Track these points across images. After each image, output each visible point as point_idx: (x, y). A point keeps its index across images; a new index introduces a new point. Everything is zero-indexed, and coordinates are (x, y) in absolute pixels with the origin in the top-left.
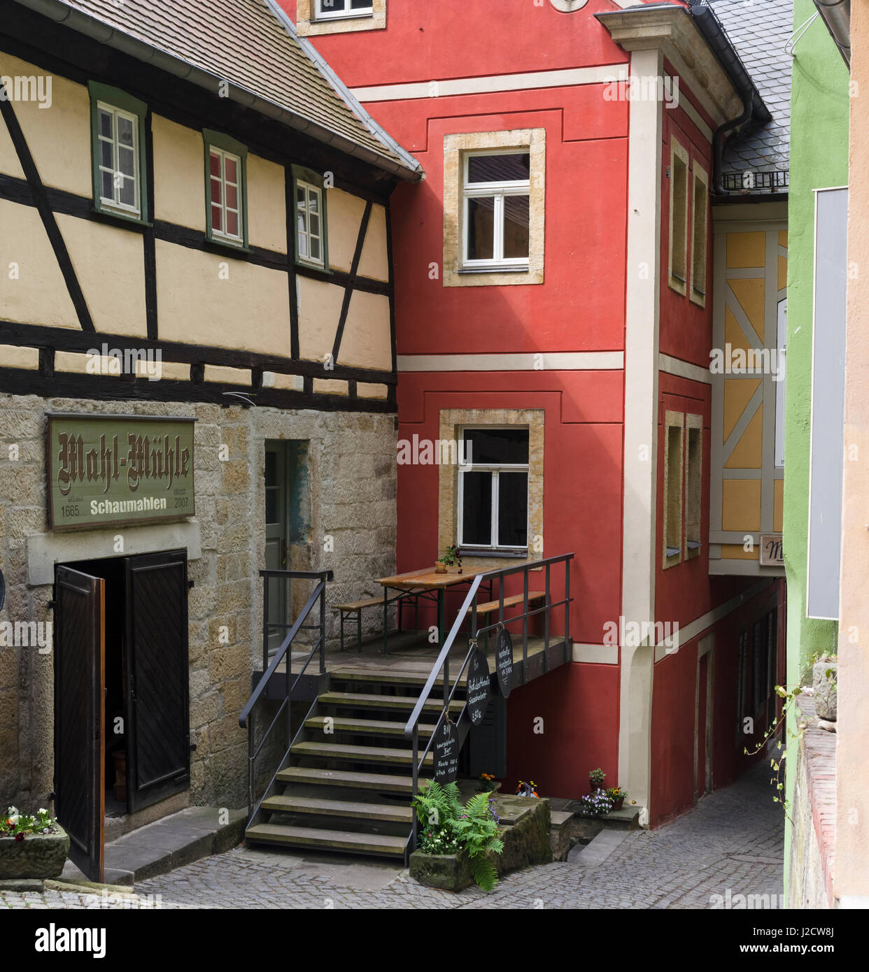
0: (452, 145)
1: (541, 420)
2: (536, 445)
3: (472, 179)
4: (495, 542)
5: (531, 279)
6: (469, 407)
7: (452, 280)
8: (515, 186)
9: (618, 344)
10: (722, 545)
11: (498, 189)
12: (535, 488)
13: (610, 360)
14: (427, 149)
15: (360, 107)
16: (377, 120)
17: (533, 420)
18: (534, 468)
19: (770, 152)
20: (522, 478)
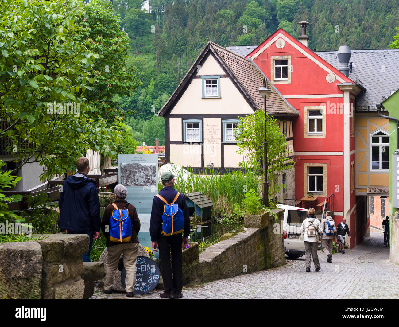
0: (306, 109)
1: (326, 166)
2: (325, 171)
3: (310, 115)
4: (316, 191)
5: (324, 136)
6: (310, 163)
7: (306, 136)
8: (319, 117)
9: (342, 150)
10: (358, 189)
11: (315, 117)
12: (325, 180)
13: (340, 154)
14: (301, 109)
15: (285, 100)
16: (289, 102)
17: (324, 166)
18: (324, 175)
19: (367, 99)
20: (322, 177)
